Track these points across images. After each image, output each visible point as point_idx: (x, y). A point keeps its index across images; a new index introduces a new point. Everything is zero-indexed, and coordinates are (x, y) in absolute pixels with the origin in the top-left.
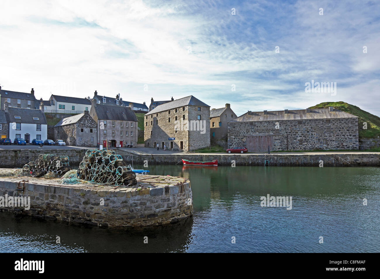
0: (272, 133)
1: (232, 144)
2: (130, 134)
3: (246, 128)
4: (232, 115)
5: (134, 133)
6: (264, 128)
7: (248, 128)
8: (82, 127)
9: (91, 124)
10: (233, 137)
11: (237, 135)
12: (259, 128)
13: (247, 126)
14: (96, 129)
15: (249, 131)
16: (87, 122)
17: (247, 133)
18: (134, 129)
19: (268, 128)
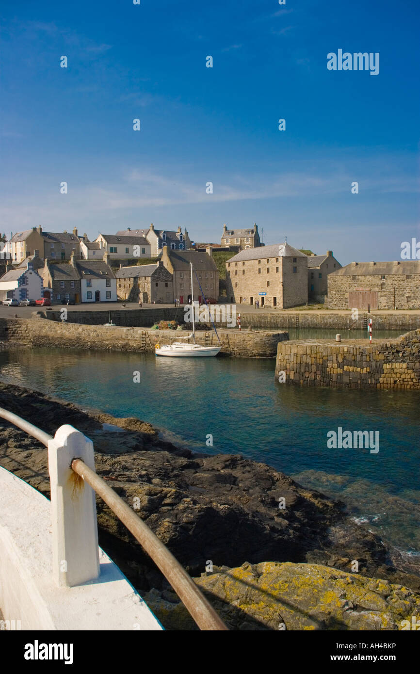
0: (378, 289)
1: (333, 300)
2: (210, 286)
3: (348, 282)
4: (335, 265)
5: (215, 286)
6: (368, 283)
7: (351, 282)
8: (157, 281)
9: (166, 277)
10: (334, 293)
11: (338, 290)
12: (363, 283)
13: (349, 280)
14: (171, 283)
15: (351, 286)
16: (162, 275)
17: (350, 288)
18: (215, 280)
19: (373, 283)
